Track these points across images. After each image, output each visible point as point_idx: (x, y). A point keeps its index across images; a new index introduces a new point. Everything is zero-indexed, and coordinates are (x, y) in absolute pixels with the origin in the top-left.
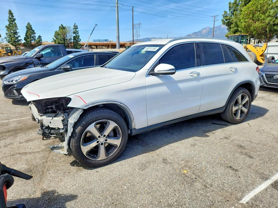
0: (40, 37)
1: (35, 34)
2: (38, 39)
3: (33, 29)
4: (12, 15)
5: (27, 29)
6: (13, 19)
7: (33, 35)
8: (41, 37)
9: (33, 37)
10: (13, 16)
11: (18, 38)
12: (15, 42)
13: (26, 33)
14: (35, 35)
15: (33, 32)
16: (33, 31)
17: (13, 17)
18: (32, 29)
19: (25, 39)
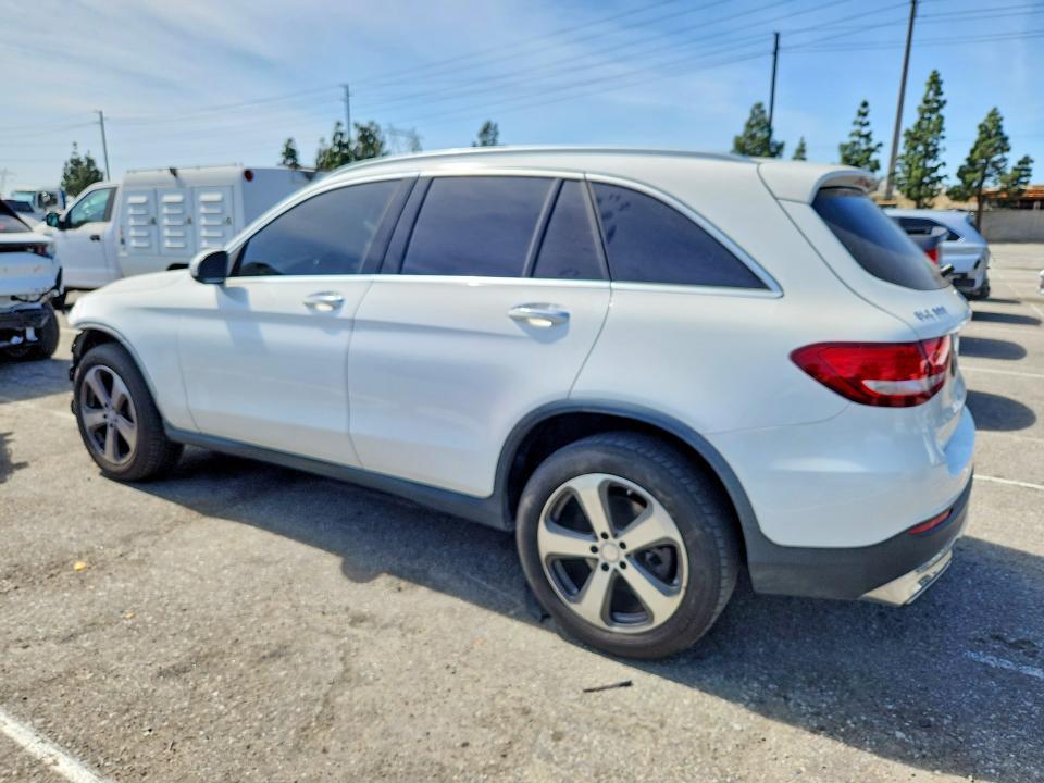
0: (1026, 161)
1: (1008, 150)
2: (1015, 169)
3: (1006, 131)
4: (939, 88)
5: (982, 133)
6: (938, 101)
7: (996, 158)
8: (1032, 161)
9: (994, 164)
10: (938, 92)
11: (935, 170)
12: (920, 184)
13: (973, 152)
14: (1006, 155)
15: (1003, 145)
16: (1005, 139)
17: (941, 94)
18: (1001, 134)
19: (961, 174)
